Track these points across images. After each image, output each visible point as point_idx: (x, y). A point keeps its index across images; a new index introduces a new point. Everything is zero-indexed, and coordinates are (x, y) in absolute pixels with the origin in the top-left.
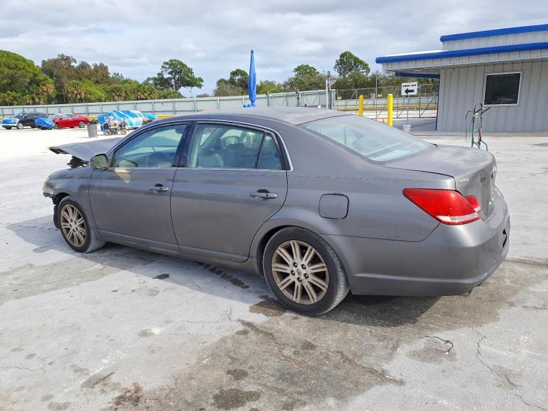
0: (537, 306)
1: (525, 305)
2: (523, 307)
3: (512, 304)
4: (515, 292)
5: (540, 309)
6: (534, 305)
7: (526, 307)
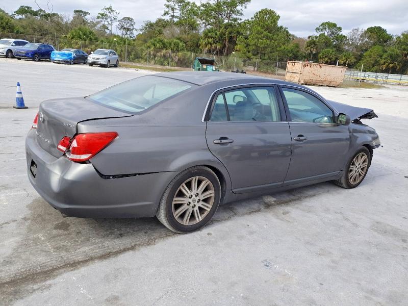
0: (7, 225)
1: (15, 222)
2: (16, 221)
3: (25, 219)
4: (30, 230)
5: (3, 224)
6: (9, 225)
7: (14, 221)
